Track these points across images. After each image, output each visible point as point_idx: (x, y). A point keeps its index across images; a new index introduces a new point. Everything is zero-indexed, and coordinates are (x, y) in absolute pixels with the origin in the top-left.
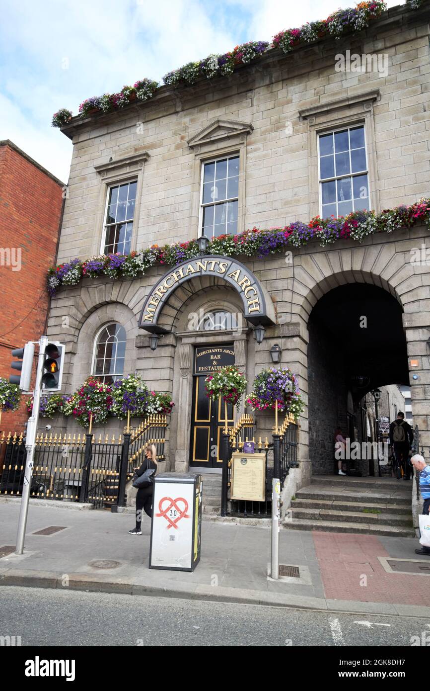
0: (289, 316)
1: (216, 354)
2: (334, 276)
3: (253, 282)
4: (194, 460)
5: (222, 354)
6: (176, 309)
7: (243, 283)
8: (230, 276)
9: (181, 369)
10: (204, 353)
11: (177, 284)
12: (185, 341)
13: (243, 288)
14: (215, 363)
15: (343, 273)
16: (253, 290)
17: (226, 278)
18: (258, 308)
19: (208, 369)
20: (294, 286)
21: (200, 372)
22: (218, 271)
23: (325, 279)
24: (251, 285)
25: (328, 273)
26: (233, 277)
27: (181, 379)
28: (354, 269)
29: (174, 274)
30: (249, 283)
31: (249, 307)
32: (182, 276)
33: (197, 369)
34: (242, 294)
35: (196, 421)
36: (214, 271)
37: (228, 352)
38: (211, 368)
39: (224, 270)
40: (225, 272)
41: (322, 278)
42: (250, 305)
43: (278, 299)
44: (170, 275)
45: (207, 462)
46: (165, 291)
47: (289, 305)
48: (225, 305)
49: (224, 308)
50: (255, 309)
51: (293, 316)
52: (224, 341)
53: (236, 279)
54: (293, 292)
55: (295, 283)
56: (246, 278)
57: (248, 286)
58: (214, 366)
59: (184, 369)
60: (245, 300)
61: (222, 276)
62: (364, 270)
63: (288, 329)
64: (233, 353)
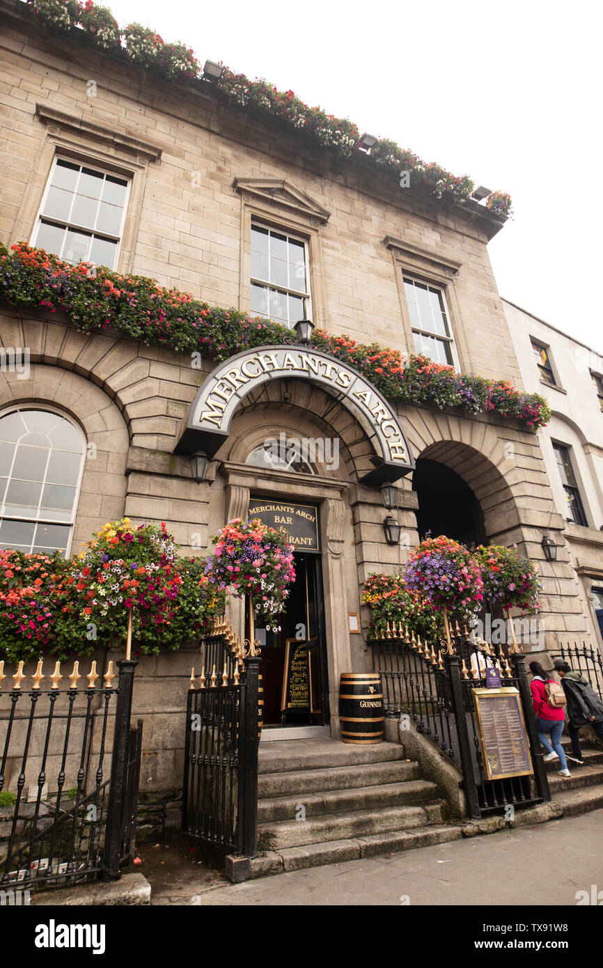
1: (285, 515)
3: (390, 416)
5: (294, 516)
7: (378, 413)
8: (357, 395)
10: (262, 509)
16: (392, 427)
17: (351, 396)
18: (404, 456)
22: (338, 381)
26: (361, 399)
29: (261, 357)
31: (391, 450)
36: (332, 380)
37: (303, 515)
39: (346, 383)
40: (349, 389)
46: (245, 380)
50: (399, 455)
51: (405, 481)
53: (366, 403)
56: (381, 407)
60: (382, 439)
61: (345, 391)
63: (404, 498)
64: (312, 518)
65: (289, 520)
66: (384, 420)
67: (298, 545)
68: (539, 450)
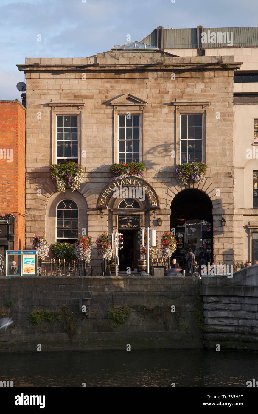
1: (129, 219)
5: (133, 220)
7: (149, 192)
9: (113, 227)
10: (123, 219)
12: (114, 213)
13: (149, 195)
14: (129, 224)
16: (154, 196)
18: (156, 205)
19: (126, 226)
20: (168, 192)
22: (137, 185)
27: (113, 231)
28: (195, 188)
31: (152, 203)
32: (118, 185)
33: (120, 227)
37: (136, 219)
39: (140, 185)
43: (161, 197)
44: (112, 184)
47: (166, 200)
51: (168, 206)
52: (135, 215)
53: (146, 190)
54: (167, 194)
59: (115, 227)
60: (150, 200)
62: (199, 188)
64: (138, 220)
65: (131, 221)
66: (151, 194)
67: (133, 228)
68: (232, 184)
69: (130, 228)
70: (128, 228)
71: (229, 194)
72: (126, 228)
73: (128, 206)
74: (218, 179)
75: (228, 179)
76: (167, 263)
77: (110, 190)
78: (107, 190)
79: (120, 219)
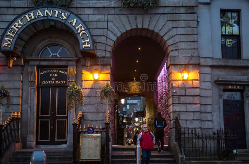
0: (104, 52)
1: (54, 73)
2: (132, 30)
3: (86, 28)
4: (39, 140)
5: (58, 73)
6: (24, 41)
7: (79, 28)
8: (69, 22)
9: (30, 82)
10: (45, 72)
11: (30, 23)
12: (32, 63)
13: (79, 31)
14: (53, 79)
15: (137, 29)
16: (86, 33)
17: (67, 23)
18: (89, 45)
19: (49, 82)
20: (108, 34)
21: (43, 84)
22: (61, 18)
23: (127, 31)
24: (84, 30)
25: (129, 28)
26: (72, 23)
27: (30, 89)
28: (144, 27)
29: (27, 16)
30: (83, 29)
31: (83, 44)
32: (33, 17)
33: (41, 82)
34: (78, 35)
35: (40, 116)
36: (58, 18)
37: (62, 72)
38: (50, 82)
39: (65, 18)
40: (66, 20)
41: (125, 31)
42: (84, 43)
43: (98, 41)
44: (23, 16)
45: (48, 141)
46: (20, 27)
47: (105, 45)
48: (60, 41)
49: (60, 43)
50: (87, 46)
51: (107, 53)
52: (61, 65)
53: (74, 25)
54: (107, 37)
55: (109, 32)
56: (81, 25)
57: (82, 31)
58: (53, 81)
59: (32, 82)
60: (80, 40)
61: (64, 22)
62: (150, 28)
63: (104, 60)
64: (66, 73)
65: (56, 75)
66: (81, 31)
67: (59, 84)
68: (195, 22)
69: (55, 84)
70: (52, 84)
71: (192, 36)
72: (48, 84)
73: (52, 54)
74: (177, 17)
75: (190, 17)
76: (105, 133)
77: (19, 25)
78: (15, 25)
79: (41, 72)
